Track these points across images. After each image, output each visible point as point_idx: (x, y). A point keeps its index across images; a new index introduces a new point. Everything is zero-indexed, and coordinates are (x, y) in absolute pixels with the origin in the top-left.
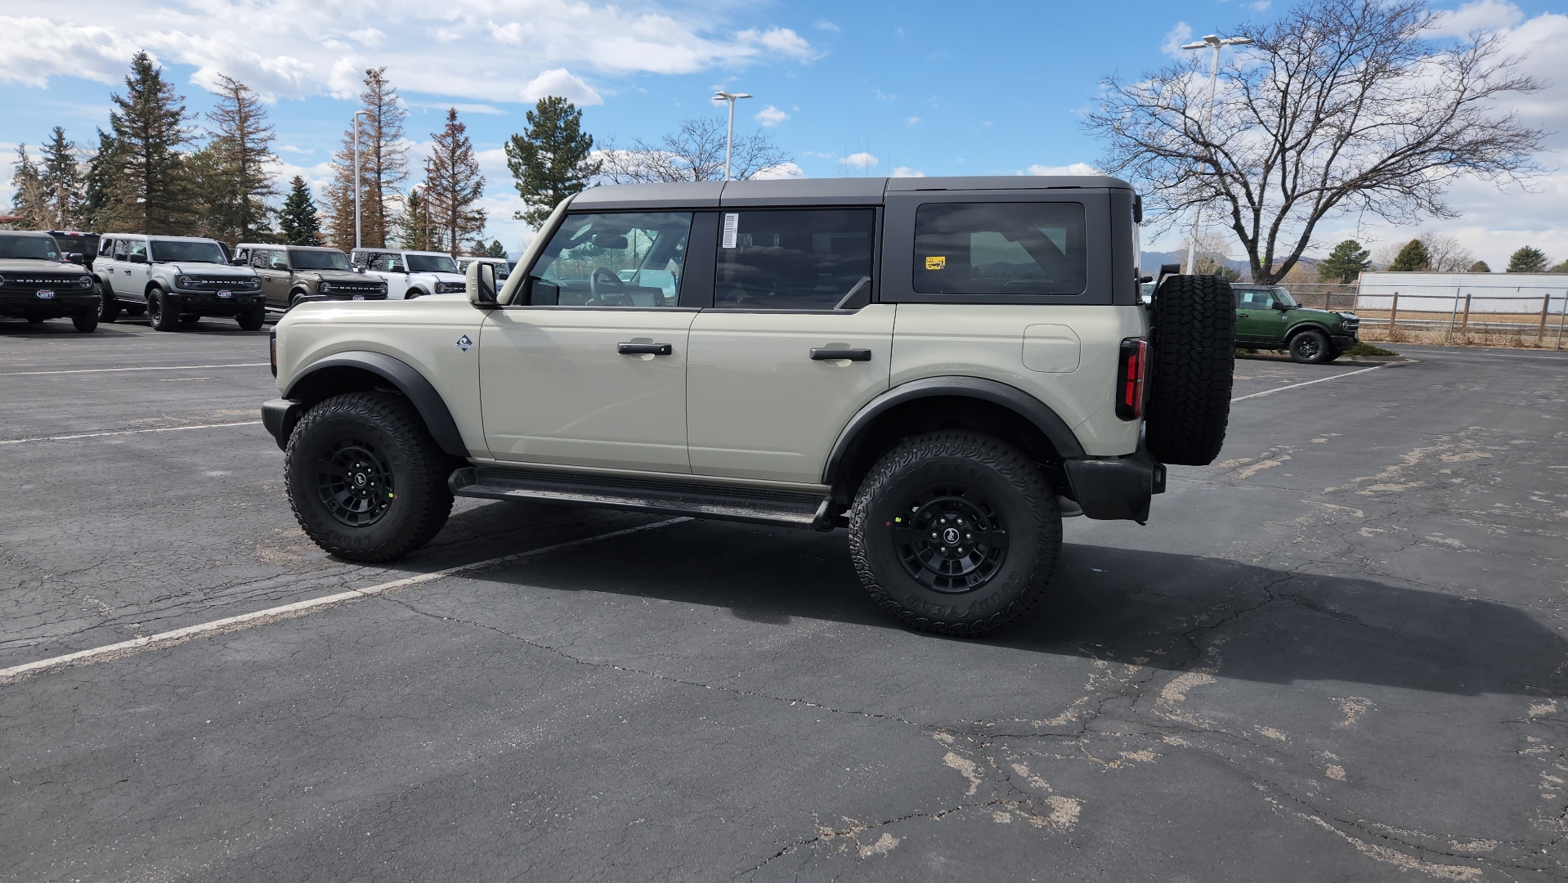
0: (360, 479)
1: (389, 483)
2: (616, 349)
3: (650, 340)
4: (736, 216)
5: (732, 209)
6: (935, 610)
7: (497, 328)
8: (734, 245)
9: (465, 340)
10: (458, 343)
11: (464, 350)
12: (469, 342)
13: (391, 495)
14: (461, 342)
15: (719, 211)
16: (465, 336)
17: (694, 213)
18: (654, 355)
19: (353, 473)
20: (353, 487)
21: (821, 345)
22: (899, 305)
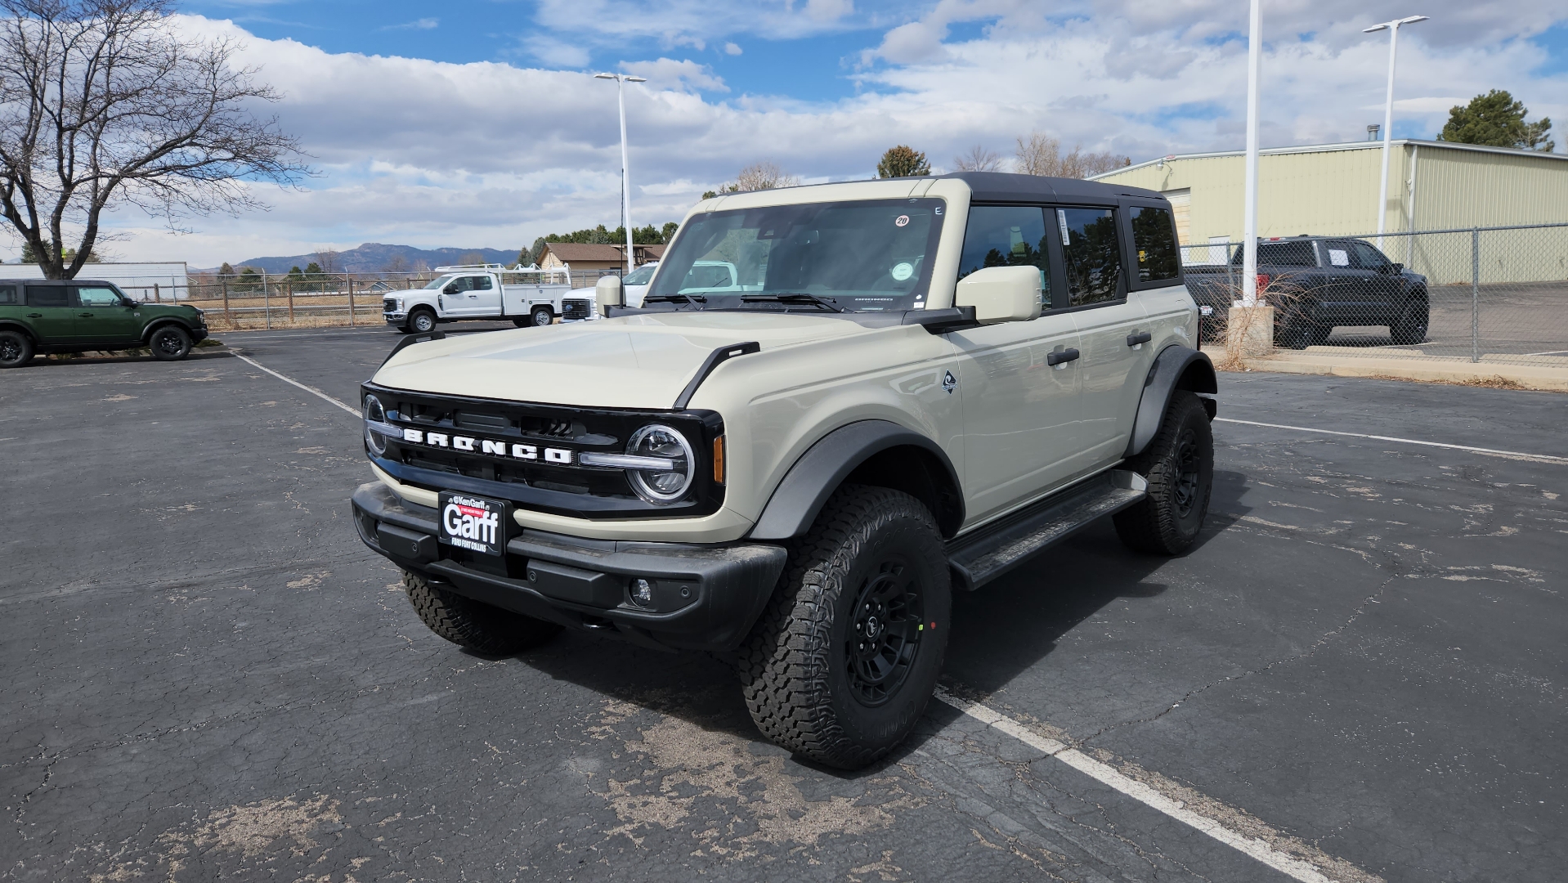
0: (871, 626)
1: (915, 609)
2: (1046, 361)
4: (1063, 211)
5: (1064, 205)
7: (968, 357)
8: (1068, 243)
9: (949, 378)
10: (944, 384)
11: (952, 391)
12: (953, 380)
13: (921, 628)
14: (947, 383)
15: (1056, 206)
17: (1042, 207)
18: (1067, 363)
19: (863, 621)
20: (862, 646)
21: (1129, 333)
22: (1137, 293)
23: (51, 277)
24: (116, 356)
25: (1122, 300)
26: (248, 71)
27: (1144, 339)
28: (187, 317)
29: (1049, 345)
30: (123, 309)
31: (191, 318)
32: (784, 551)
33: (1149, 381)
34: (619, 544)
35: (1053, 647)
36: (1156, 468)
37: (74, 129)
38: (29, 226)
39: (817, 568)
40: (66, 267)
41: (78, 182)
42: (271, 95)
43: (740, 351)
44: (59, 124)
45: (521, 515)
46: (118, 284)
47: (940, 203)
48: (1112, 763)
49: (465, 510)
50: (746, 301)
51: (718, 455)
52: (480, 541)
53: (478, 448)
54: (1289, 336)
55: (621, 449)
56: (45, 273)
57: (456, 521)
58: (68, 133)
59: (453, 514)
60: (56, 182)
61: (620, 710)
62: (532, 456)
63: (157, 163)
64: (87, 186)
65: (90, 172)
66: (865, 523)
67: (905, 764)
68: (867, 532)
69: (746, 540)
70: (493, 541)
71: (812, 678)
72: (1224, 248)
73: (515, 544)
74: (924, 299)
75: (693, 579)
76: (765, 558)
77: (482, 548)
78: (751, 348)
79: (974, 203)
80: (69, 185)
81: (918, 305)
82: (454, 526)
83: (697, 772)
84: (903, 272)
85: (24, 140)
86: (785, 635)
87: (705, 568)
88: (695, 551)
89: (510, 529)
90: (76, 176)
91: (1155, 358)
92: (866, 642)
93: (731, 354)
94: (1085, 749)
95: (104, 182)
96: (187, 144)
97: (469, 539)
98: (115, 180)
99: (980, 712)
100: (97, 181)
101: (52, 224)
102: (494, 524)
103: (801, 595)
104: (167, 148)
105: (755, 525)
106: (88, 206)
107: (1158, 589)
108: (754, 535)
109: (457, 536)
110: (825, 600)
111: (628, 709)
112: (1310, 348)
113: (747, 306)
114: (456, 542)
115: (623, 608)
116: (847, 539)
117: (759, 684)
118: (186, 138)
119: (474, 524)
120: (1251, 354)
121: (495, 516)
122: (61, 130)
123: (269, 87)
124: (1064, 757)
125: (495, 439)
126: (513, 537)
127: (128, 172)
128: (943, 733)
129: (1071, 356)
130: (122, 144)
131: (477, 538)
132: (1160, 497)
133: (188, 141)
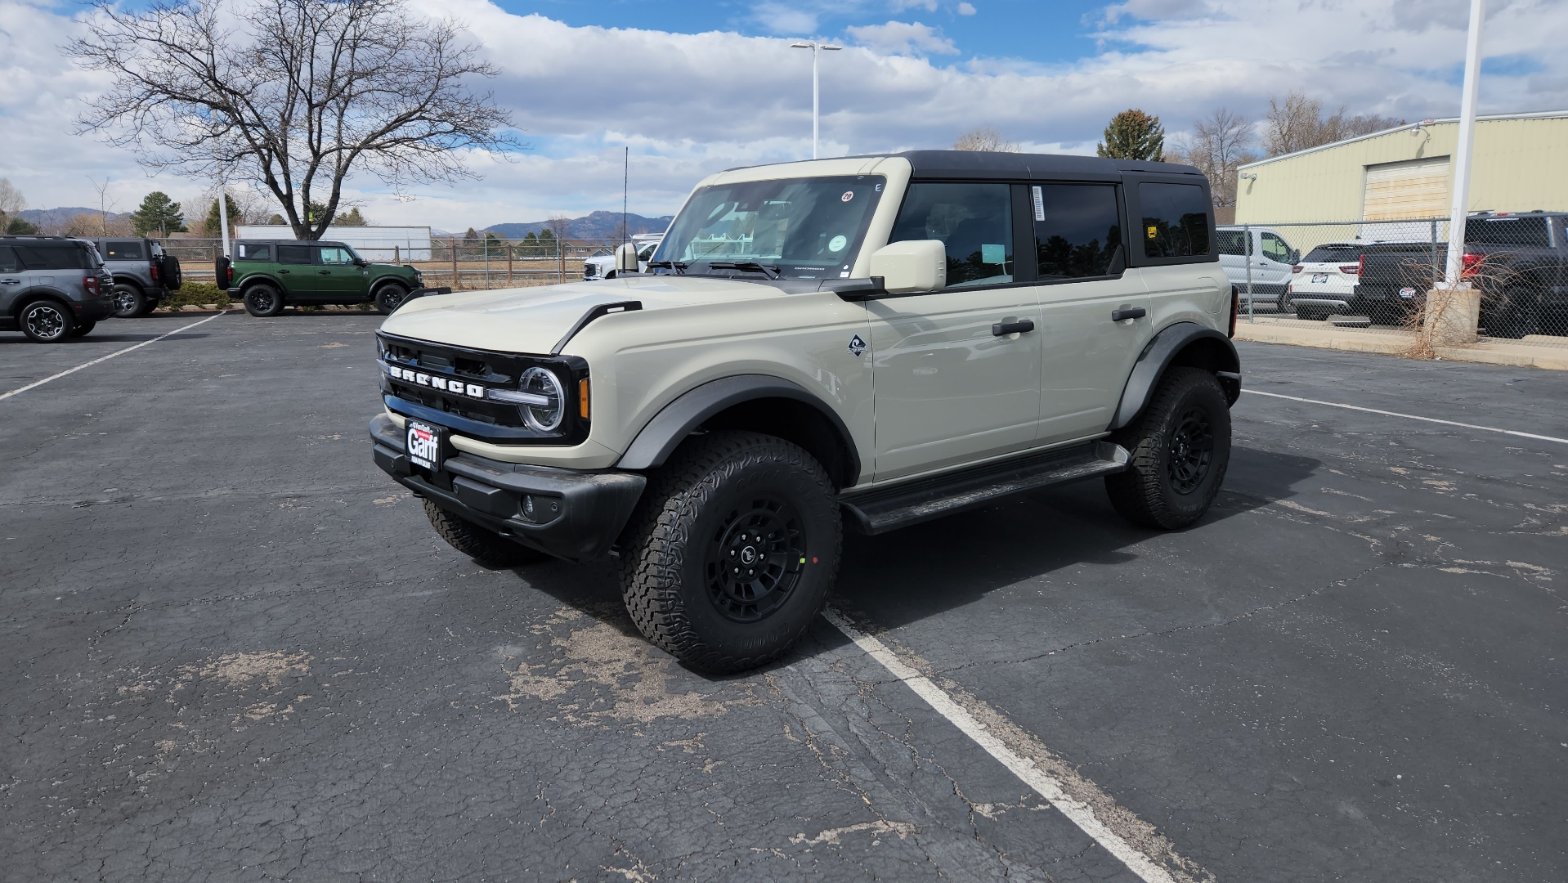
0: (747, 554)
1: (798, 544)
2: (990, 331)
3: (1015, 318)
4: (1039, 188)
5: (1037, 182)
6: (1185, 508)
7: (884, 323)
8: (1043, 219)
9: (857, 342)
10: (851, 346)
11: (858, 354)
12: (862, 344)
13: (803, 561)
14: (853, 345)
15: (1029, 183)
16: (856, 337)
17: (1010, 184)
18: (1019, 334)
19: (738, 549)
20: (736, 570)
21: (1117, 308)
22: (1140, 269)
23: (301, 238)
24: (350, 310)
25: (1117, 274)
26: (469, 49)
27: (1138, 314)
28: (407, 276)
29: (998, 317)
30: (356, 267)
31: (410, 278)
32: (644, 480)
33: (1142, 356)
34: (517, 466)
35: (982, 597)
36: (1144, 442)
37: (322, 105)
38: (285, 192)
39: (677, 497)
40: (314, 229)
41: (326, 153)
42: (489, 72)
43: (623, 308)
44: (310, 101)
45: (456, 440)
46: (352, 245)
47: (881, 180)
48: (952, 693)
49: (420, 434)
50: (714, 268)
51: (583, 394)
52: (427, 460)
53: (430, 382)
54: (1493, 323)
55: (514, 386)
56: (297, 234)
57: (415, 443)
58: (317, 109)
59: (413, 438)
60: (308, 154)
61: (567, 615)
62: (460, 391)
63: (389, 136)
64: (334, 156)
65: (335, 144)
66: (729, 463)
67: (770, 676)
68: (729, 470)
69: (613, 469)
70: (434, 460)
71: (666, 589)
72: (1429, 224)
73: (451, 464)
74: (850, 270)
75: (558, 496)
76: (623, 484)
77: (427, 465)
78: (634, 306)
79: (913, 180)
80: (317, 155)
81: (844, 275)
82: (414, 447)
83: (595, 665)
84: (838, 244)
85: (282, 115)
86: (646, 551)
87: (571, 488)
88: (569, 475)
89: (447, 451)
90: (323, 148)
91: (1154, 334)
92: (740, 566)
93: (609, 310)
94: (936, 679)
95: (346, 153)
96: (417, 119)
97: (422, 458)
98: (356, 151)
99: (868, 644)
100: (340, 153)
101: (303, 191)
102: (435, 446)
103: (662, 519)
104: (401, 121)
105: (622, 457)
106: (333, 176)
107: (1129, 558)
108: (620, 465)
109: (415, 455)
110: (680, 524)
111: (574, 614)
112: (1528, 338)
113: (716, 272)
114: (415, 460)
115: (516, 519)
116: (709, 475)
117: (630, 592)
118: (415, 112)
119: (426, 444)
120: (1448, 342)
121: (436, 439)
122: (311, 106)
123: (487, 64)
124: (910, 683)
125: (440, 375)
126: (449, 457)
127: (367, 144)
128: (822, 656)
129: (1026, 328)
130: (361, 121)
131: (426, 457)
132: (1147, 471)
133: (418, 114)
